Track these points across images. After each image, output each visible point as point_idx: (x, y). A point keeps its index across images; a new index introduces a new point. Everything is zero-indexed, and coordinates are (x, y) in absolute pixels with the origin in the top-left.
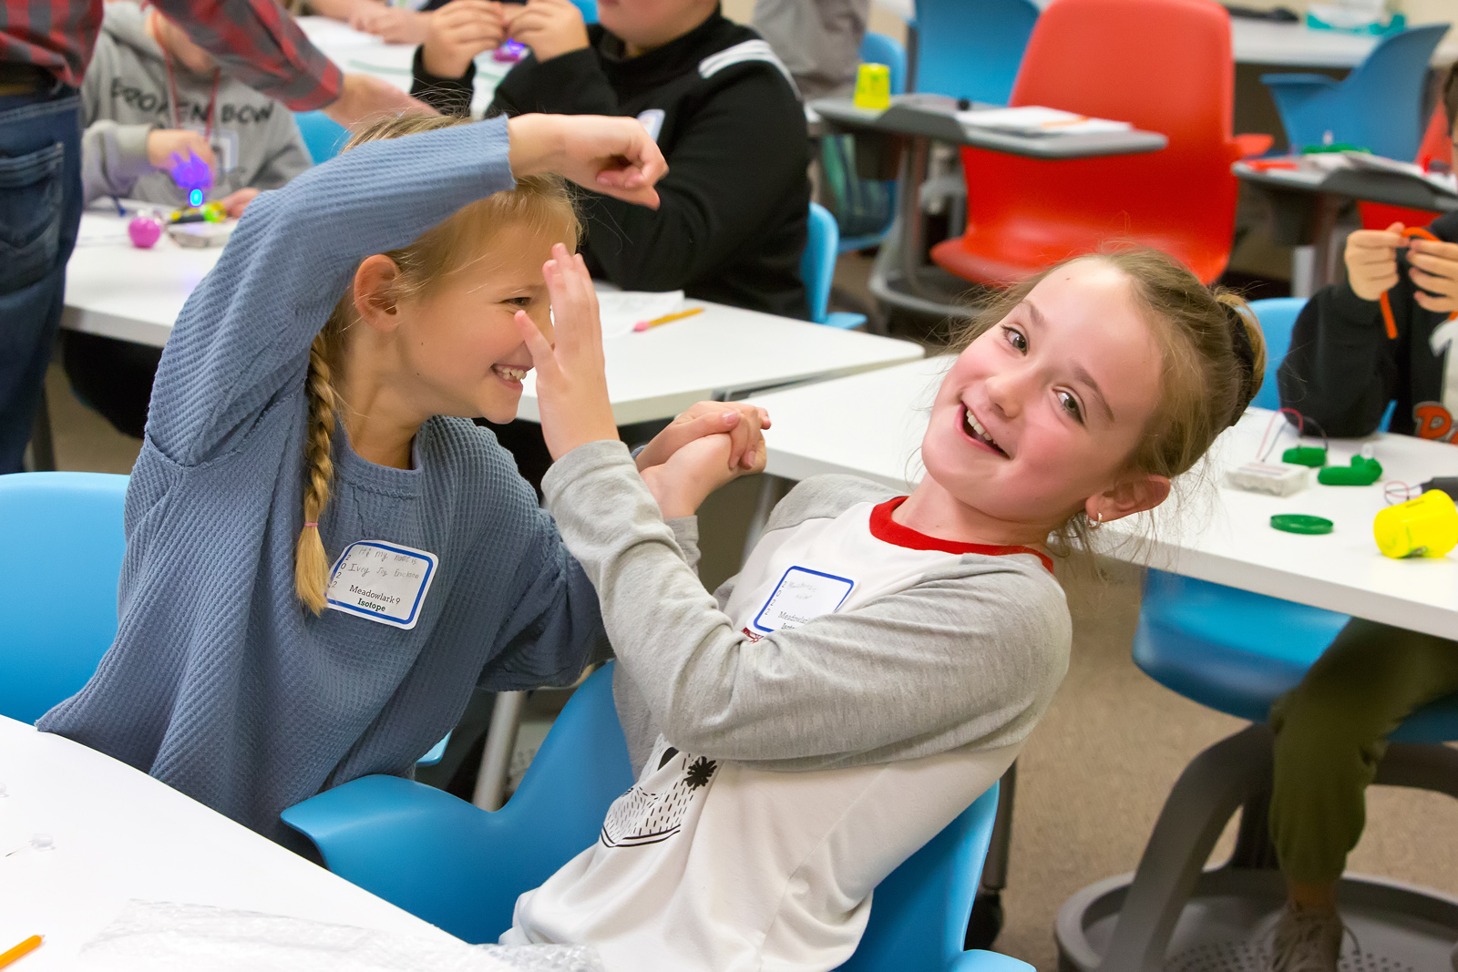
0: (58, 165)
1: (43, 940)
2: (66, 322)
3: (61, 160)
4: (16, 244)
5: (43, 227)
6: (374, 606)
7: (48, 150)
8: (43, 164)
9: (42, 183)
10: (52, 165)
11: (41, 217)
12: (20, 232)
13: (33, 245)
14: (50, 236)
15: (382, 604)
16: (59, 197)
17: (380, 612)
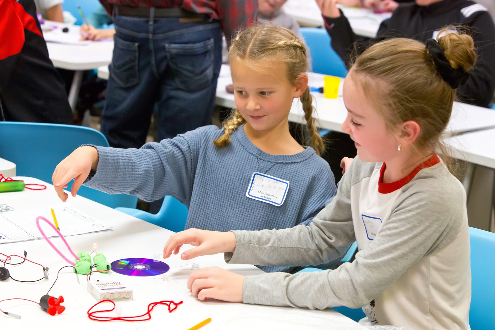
0: (212, 47)
1: (212, 320)
2: (217, 103)
3: (213, 45)
4: (197, 75)
5: (206, 69)
6: (267, 198)
7: (208, 41)
8: (206, 46)
9: (205, 53)
10: (209, 47)
11: (206, 65)
12: (198, 71)
13: (203, 75)
14: (209, 72)
15: (270, 197)
16: (212, 58)
17: (269, 200)
